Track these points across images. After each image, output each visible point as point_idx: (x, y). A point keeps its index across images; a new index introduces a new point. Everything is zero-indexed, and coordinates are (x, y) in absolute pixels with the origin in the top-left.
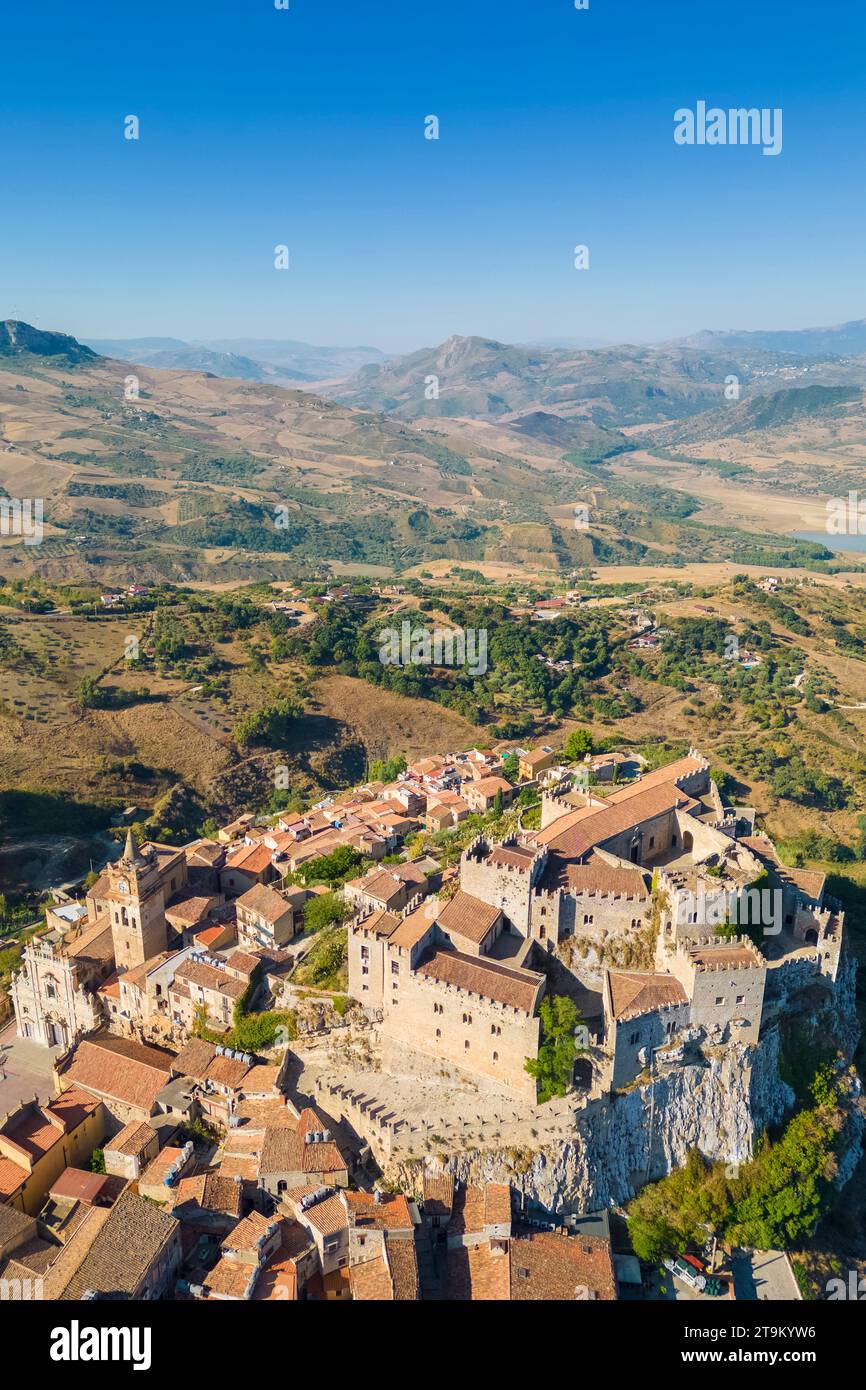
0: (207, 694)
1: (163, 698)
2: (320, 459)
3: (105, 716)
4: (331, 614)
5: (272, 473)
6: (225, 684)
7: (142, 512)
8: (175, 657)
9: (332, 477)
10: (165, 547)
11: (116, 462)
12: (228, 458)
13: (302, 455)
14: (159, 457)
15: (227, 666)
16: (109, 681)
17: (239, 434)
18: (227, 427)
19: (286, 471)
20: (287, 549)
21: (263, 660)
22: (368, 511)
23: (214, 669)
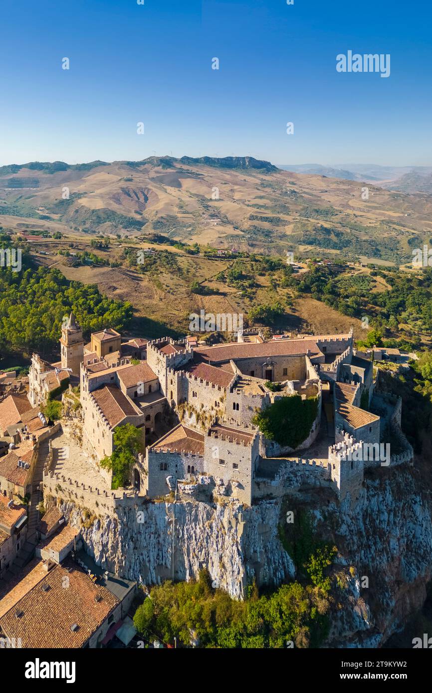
0: (243, 296)
1: (224, 294)
2: (368, 211)
3: (198, 297)
4: (317, 270)
5: (341, 216)
6: (254, 293)
7: (277, 228)
8: (236, 279)
9: (371, 220)
10: (282, 243)
11: (273, 209)
12: (322, 208)
13: (360, 209)
14: (291, 207)
15: (258, 286)
16: (206, 284)
17: (332, 200)
18: (325, 197)
19: (348, 215)
20: (340, 248)
21: (275, 286)
22: (386, 235)
23: (251, 286)
